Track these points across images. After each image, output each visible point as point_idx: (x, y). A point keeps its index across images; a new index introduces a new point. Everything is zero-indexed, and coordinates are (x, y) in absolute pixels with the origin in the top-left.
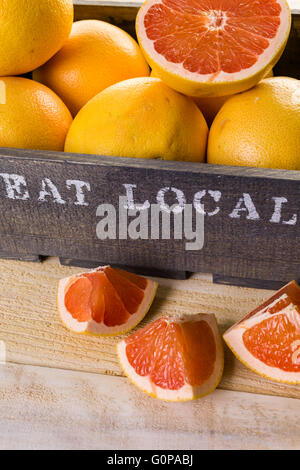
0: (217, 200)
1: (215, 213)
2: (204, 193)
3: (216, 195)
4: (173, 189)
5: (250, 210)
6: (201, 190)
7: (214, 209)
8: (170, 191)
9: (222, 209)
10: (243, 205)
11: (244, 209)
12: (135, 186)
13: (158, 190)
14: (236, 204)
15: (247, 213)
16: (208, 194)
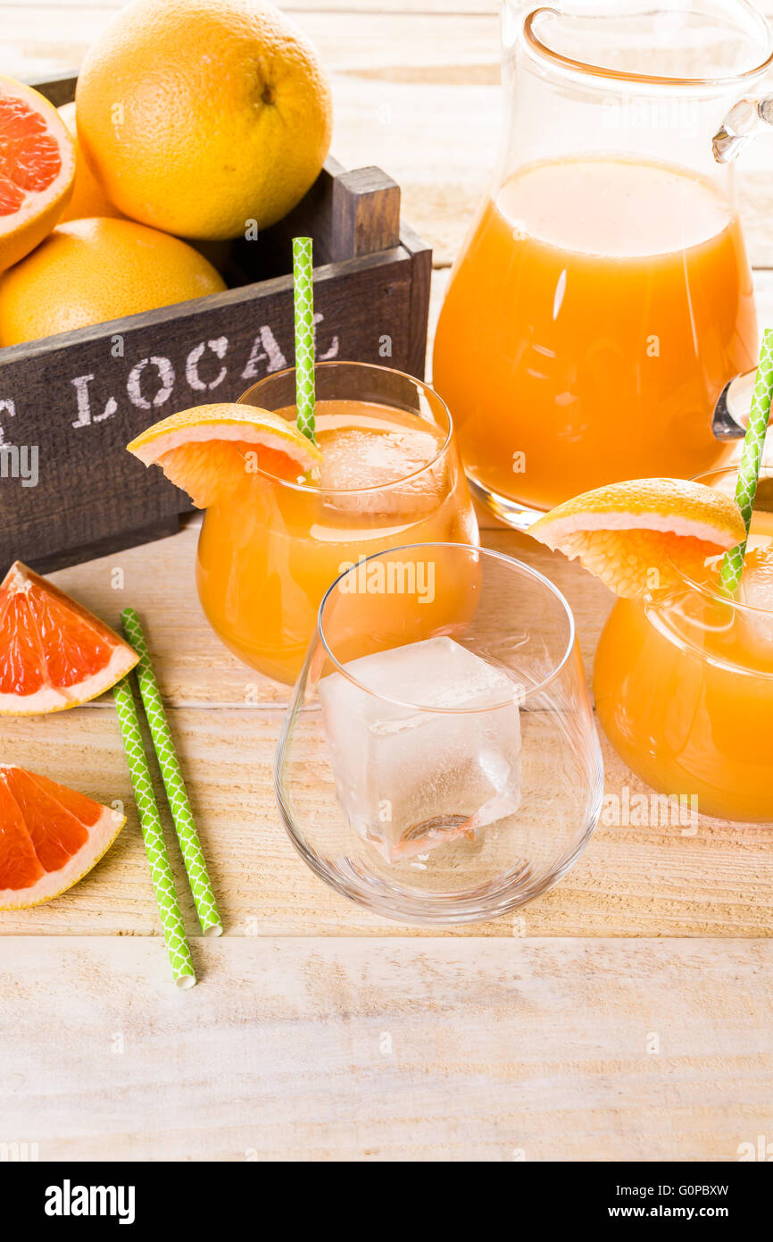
0: (221, 355)
1: (220, 379)
2: (201, 348)
3: (220, 346)
4: (155, 360)
5: (271, 354)
6: (197, 344)
7: (217, 373)
8: (149, 365)
9: (230, 370)
10: (261, 350)
11: (263, 356)
12: (91, 377)
13: (129, 371)
14: (250, 352)
15: (267, 361)
16: (208, 349)
